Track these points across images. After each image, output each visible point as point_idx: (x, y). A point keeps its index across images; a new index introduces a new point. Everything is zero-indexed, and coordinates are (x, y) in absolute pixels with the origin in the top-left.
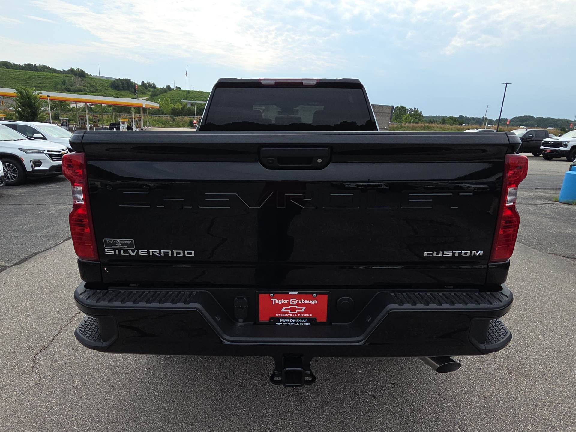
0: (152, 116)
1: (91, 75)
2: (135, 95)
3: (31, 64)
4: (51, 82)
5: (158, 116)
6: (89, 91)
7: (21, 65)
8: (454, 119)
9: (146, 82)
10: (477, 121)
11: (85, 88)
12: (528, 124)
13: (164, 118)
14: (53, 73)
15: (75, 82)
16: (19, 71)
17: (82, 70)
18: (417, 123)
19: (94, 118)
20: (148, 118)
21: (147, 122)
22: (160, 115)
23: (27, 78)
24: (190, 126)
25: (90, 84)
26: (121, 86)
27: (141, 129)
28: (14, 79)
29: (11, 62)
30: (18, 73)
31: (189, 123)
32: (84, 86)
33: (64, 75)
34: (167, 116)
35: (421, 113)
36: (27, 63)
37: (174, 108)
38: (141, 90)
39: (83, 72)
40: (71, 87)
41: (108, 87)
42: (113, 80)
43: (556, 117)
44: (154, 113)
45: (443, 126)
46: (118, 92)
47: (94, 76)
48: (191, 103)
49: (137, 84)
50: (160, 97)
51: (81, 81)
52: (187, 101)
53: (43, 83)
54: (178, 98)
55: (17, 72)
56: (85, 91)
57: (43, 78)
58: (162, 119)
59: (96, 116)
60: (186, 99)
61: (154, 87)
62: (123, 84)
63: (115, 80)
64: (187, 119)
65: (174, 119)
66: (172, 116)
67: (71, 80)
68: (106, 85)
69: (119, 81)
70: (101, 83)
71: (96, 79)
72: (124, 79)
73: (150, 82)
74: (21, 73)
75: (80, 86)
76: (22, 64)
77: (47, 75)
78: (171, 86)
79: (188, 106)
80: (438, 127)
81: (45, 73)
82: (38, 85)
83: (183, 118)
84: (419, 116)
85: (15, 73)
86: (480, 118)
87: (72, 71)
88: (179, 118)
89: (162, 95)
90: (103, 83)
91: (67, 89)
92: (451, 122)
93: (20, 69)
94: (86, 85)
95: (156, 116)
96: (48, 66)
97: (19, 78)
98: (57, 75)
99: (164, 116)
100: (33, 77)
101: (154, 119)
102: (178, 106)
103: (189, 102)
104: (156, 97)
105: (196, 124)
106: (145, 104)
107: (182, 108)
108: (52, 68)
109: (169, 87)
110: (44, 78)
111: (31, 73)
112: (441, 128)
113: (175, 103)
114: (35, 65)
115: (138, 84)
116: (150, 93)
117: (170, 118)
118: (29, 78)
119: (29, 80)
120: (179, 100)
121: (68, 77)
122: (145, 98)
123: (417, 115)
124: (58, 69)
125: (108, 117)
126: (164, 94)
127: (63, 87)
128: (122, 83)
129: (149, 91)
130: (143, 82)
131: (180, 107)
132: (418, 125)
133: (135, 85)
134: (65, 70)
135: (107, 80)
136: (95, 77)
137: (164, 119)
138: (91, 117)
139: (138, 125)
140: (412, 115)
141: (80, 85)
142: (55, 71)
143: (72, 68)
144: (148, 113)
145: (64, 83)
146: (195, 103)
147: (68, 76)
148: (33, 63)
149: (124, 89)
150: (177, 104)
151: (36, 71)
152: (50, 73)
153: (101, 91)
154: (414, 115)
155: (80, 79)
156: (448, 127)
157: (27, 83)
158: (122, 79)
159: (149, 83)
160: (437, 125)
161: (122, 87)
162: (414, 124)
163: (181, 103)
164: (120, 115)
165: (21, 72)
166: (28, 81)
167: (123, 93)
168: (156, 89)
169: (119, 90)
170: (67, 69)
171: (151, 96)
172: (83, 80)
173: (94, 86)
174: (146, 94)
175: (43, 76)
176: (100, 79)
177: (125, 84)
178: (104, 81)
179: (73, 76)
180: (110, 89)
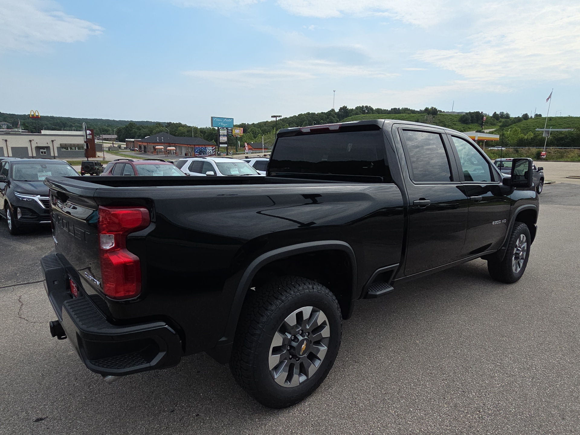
1: (444, 112)
3: (396, 108)
7: (389, 110)
9: (498, 113)
14: (410, 113)
15: (426, 120)
16: (385, 115)
31: (535, 156)
33: (419, 115)
34: (509, 148)
36: (393, 108)
37: (523, 138)
38: (490, 122)
39: (435, 109)
41: (456, 122)
42: (462, 114)
47: (446, 112)
48: (549, 131)
49: (487, 116)
51: (432, 118)
54: (533, 127)
55: (383, 116)
58: (503, 151)
60: (543, 128)
61: (507, 116)
62: (472, 117)
63: (465, 114)
64: (534, 150)
65: (517, 151)
66: (516, 147)
67: (424, 118)
68: (455, 119)
69: (469, 115)
70: (451, 119)
71: (447, 115)
72: (474, 112)
74: (387, 116)
76: (389, 109)
77: (405, 116)
78: (528, 114)
79: (543, 135)
81: (404, 115)
83: (529, 149)
87: (427, 109)
89: (514, 125)
90: (453, 118)
93: (387, 113)
94: (436, 122)
98: (414, 114)
102: (529, 136)
103: (546, 131)
104: (507, 127)
105: (544, 156)
106: (478, 137)
109: (526, 116)
113: (526, 133)
116: (500, 124)
117: (513, 150)
120: (533, 129)
124: (416, 110)
126: (519, 123)
129: (500, 122)
130: (495, 113)
131: (532, 136)
134: (422, 110)
142: (413, 112)
143: (426, 107)
146: (554, 131)
147: (423, 114)
148: (398, 108)
149: (472, 122)
150: (528, 134)
152: (408, 114)
158: (472, 113)
159: (502, 114)
161: (471, 120)
163: (535, 132)
167: (470, 126)
168: (509, 120)
169: (467, 124)
170: (423, 109)
171: (500, 126)
172: (434, 117)
173: (443, 121)
174: (496, 125)
175: (402, 117)
176: (450, 115)
177: (474, 118)
178: (453, 116)
179: (426, 115)
180: (458, 123)
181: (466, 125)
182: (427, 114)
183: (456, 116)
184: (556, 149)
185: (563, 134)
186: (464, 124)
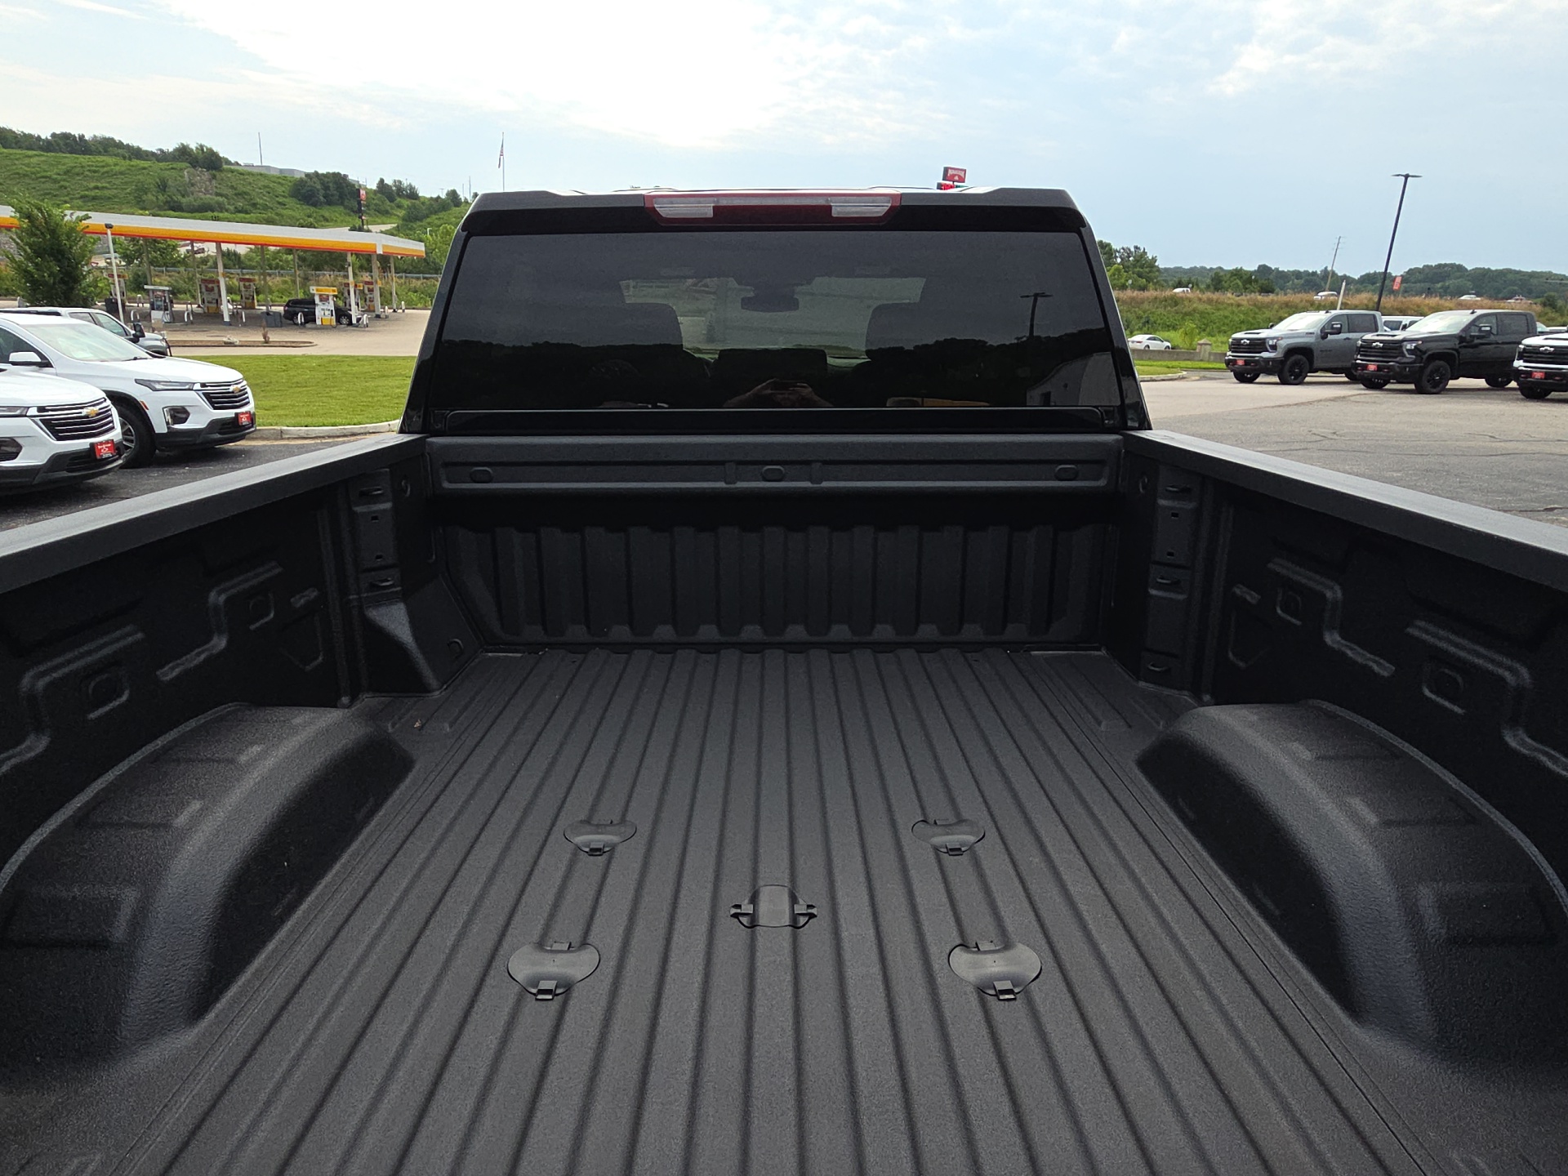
0: (406, 277)
1: (237, 164)
2: (360, 217)
3: (70, 134)
4: (126, 183)
5: (424, 278)
6: (232, 208)
7: (43, 137)
8: (1245, 277)
9: (389, 181)
10: (1306, 281)
11: (220, 199)
12: (1448, 287)
14: (130, 159)
15: (193, 185)
16: (37, 155)
17: (211, 151)
18: (1143, 289)
19: (245, 286)
20: (394, 282)
21: (391, 294)
22: (427, 275)
23: (59, 174)
25: (236, 189)
26: (321, 193)
27: (374, 315)
28: (25, 175)
29: (14, 129)
30: (34, 160)
32: (218, 194)
33: (161, 164)
35: (1154, 260)
36: (58, 132)
38: (376, 205)
39: (215, 155)
40: (183, 196)
41: (284, 196)
42: (298, 176)
43: (1527, 268)
44: (411, 268)
45: (1216, 296)
46: (312, 209)
47: (246, 166)
49: (365, 188)
50: (428, 225)
51: (210, 181)
53: (103, 188)
55: (30, 157)
56: (222, 208)
57: (103, 174)
58: (435, 286)
59: (249, 280)
61: (413, 195)
62: (325, 187)
63: (304, 176)
67: (182, 177)
68: (280, 190)
69: (315, 179)
70: (265, 187)
71: (250, 174)
72: (328, 173)
73: (400, 182)
74: (43, 159)
75: (208, 196)
76: (45, 134)
77: (116, 165)
78: (458, 192)
80: (1200, 299)
81: (109, 160)
82: (92, 193)
84: (1147, 270)
85: (26, 161)
86: (1314, 273)
87: (183, 152)
89: (434, 217)
90: (271, 185)
91: (172, 204)
92: (1238, 286)
93: (41, 148)
94: (225, 192)
95: (418, 278)
96: (117, 139)
97: (39, 175)
98: (143, 163)
100: (77, 170)
101: (412, 285)
104: (419, 223)
106: (384, 246)
108: (128, 145)
109: (453, 195)
110: (107, 172)
111: (70, 160)
112: (1210, 301)
114: (82, 137)
115: (368, 187)
116: (402, 213)
118: (67, 172)
119: (64, 180)
121: (172, 168)
122: (388, 227)
123: (1142, 267)
124: (145, 147)
125: (285, 282)
126: (441, 215)
127: (160, 197)
128: (322, 184)
129: (399, 207)
130: (382, 181)
132: (1146, 294)
133: (359, 191)
134: (165, 149)
135: (283, 177)
136: (249, 169)
138: (235, 283)
139: (368, 303)
140: (1128, 267)
141: (207, 192)
142: (137, 153)
143: (182, 144)
144: (393, 270)
145: (163, 186)
147: (174, 166)
148: (76, 132)
149: (330, 203)
151: (84, 153)
152: (124, 158)
153: (266, 208)
154: (1135, 266)
155: (206, 175)
156: (1229, 298)
157: (61, 187)
158: (323, 174)
159: (398, 184)
160: (1200, 296)
161: (324, 197)
162: (1136, 293)
164: (319, 276)
165: (42, 155)
166: (62, 183)
167: (326, 212)
168: (417, 202)
169: (315, 205)
170: (170, 147)
171: (404, 219)
172: (214, 177)
173: (245, 193)
174: (391, 214)
175: (103, 167)
176: (261, 174)
177: (331, 189)
178: (273, 179)
179: (187, 167)
180: (289, 201)
182: (189, 165)
183: (280, 181)
186: (306, 207)
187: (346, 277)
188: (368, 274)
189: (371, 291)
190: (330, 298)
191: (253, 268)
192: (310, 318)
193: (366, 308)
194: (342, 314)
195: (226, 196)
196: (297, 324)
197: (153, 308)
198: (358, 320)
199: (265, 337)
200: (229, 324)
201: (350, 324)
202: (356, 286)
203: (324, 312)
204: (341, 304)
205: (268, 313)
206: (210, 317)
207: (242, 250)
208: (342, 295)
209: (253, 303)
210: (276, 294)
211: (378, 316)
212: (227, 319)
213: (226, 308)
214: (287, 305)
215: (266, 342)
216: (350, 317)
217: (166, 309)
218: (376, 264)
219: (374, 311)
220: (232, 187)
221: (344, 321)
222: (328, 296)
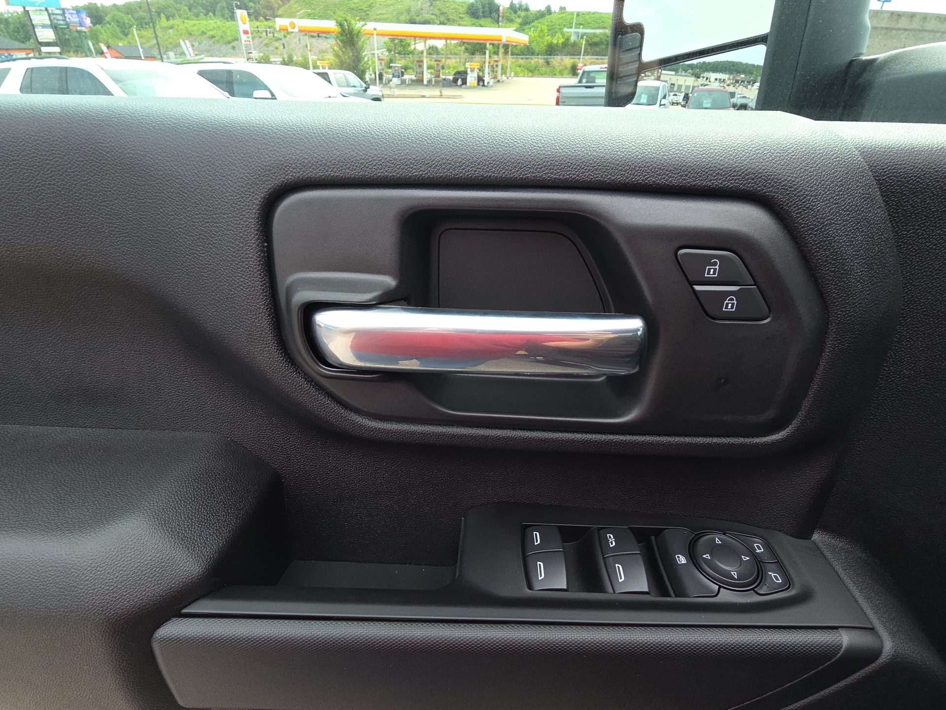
0: (516, 58)
2: (498, 22)
4: (394, 10)
5: (525, 58)
13: (535, 61)
15: (422, 9)
19: (437, 65)
20: (510, 61)
21: (507, 68)
22: (528, 57)
23: (366, 7)
24: (571, 75)
25: (441, 10)
26: (481, 10)
27: (496, 80)
28: (352, 9)
31: (571, 70)
32: (433, 14)
34: (538, 58)
37: (552, 43)
38: (507, 17)
40: (416, 16)
41: (462, 14)
44: (520, 52)
46: (474, 20)
48: (578, 33)
49: (503, 7)
50: (533, 26)
51: (429, 7)
52: (573, 30)
53: (384, 14)
54: (559, 25)
58: (530, 63)
59: (439, 61)
60: (571, 27)
61: (527, 9)
64: (568, 61)
65: (548, 63)
66: (545, 57)
67: (417, 5)
68: (461, 10)
69: (479, 3)
70: (455, 8)
71: (449, 1)
75: (428, 15)
78: (551, 7)
79: (573, 39)
83: (562, 59)
88: (556, 60)
89: (537, 21)
90: (458, 7)
91: (412, 20)
94: (436, 13)
95: (522, 59)
97: (358, 8)
99: (533, 57)
101: (519, 63)
102: (558, 40)
103: (575, 32)
104: (528, 25)
105: (579, 70)
106: (506, 37)
107: (563, 43)
109: (549, 10)
113: (553, 36)
115: (505, 6)
116: (519, 20)
117: (543, 61)
120: (560, 29)
125: (456, 62)
126: (540, 20)
127: (407, 17)
128: (482, 5)
129: (519, 17)
131: (561, 41)
133: (499, 8)
135: (464, 2)
137: (533, 62)
138: (433, 63)
139: (494, 73)
141: (427, 13)
144: (510, 54)
145: (408, 11)
146: (585, 33)
149: (484, 17)
150: (556, 37)
153: (454, 21)
155: (428, 4)
157: (366, 14)
161: (483, 13)
163: (563, 34)
164: (472, 58)
167: (482, 22)
168: (529, 14)
169: (477, 18)
171: (521, 24)
172: (431, 5)
173: (445, 13)
174: (515, 21)
177: (486, 8)
180: (466, 17)
181: (476, 20)
183: (462, 4)
184: (592, 60)
185: (596, 36)
186: (472, 19)
187: (485, 58)
188: (497, 56)
189: (497, 66)
190: (476, 70)
191: (442, 54)
192: (464, 82)
193: (493, 76)
194: (480, 79)
195: (436, 15)
196: (457, 86)
197: (393, 77)
198: (488, 83)
199: (441, 92)
200: (427, 85)
201: (484, 85)
202: (489, 63)
203: (472, 79)
204: (481, 74)
205: (444, 79)
206: (419, 82)
207: (440, 44)
208: (481, 69)
209: (439, 75)
210: (452, 69)
211: (499, 81)
212: (425, 82)
213: (427, 76)
214: (455, 74)
215: (441, 95)
216: (483, 81)
217: (399, 77)
218: (502, 50)
219: (496, 78)
220: (439, 10)
221: (481, 83)
222: (474, 68)
